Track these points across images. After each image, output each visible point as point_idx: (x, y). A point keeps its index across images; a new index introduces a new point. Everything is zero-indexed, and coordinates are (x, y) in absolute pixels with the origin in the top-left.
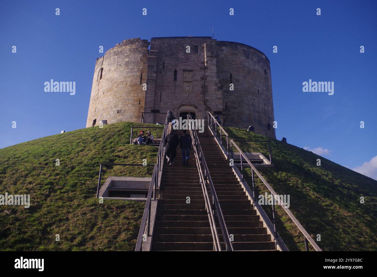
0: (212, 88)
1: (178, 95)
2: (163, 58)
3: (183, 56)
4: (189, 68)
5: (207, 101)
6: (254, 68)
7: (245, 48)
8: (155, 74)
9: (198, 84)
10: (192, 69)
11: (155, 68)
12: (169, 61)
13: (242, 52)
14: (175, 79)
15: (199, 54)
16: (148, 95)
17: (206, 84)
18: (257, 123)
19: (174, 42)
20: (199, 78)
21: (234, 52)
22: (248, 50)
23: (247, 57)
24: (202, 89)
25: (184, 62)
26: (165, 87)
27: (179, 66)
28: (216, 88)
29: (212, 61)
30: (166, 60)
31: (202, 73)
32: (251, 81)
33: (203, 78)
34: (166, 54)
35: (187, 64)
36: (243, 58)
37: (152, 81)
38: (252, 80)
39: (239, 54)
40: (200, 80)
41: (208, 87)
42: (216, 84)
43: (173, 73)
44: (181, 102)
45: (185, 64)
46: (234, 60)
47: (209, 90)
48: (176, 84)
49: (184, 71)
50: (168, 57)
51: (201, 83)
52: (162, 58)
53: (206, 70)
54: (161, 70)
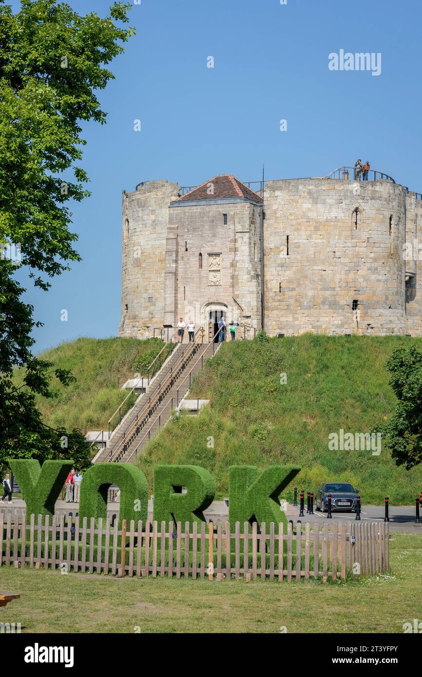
0: (244, 277)
1: (203, 290)
2: (185, 236)
3: (210, 230)
4: (216, 250)
5: (238, 296)
6: (328, 218)
7: (311, 187)
8: (175, 264)
9: (228, 273)
10: (220, 251)
11: (174, 255)
12: (192, 240)
13: (307, 195)
14: (201, 266)
15: (228, 227)
16: (167, 296)
17: (236, 273)
18: (327, 307)
19: (197, 209)
20: (228, 264)
21: (292, 198)
22: (317, 189)
23: (315, 202)
24: (231, 280)
25: (210, 241)
26: (188, 280)
27: (204, 247)
28: (248, 278)
29: (242, 238)
30: (189, 239)
31: (232, 256)
32: (320, 241)
33: (233, 265)
34: (188, 229)
35: (213, 243)
36: (307, 205)
37: (170, 274)
38: (322, 239)
39: (300, 201)
40: (229, 267)
41: (239, 276)
42: (249, 273)
43: (197, 258)
44: (207, 300)
45: (211, 243)
46: (293, 211)
47: (240, 281)
48: (202, 274)
49: (210, 255)
50: (190, 234)
51: (231, 271)
52: (183, 236)
53: (237, 253)
54: (182, 254)
